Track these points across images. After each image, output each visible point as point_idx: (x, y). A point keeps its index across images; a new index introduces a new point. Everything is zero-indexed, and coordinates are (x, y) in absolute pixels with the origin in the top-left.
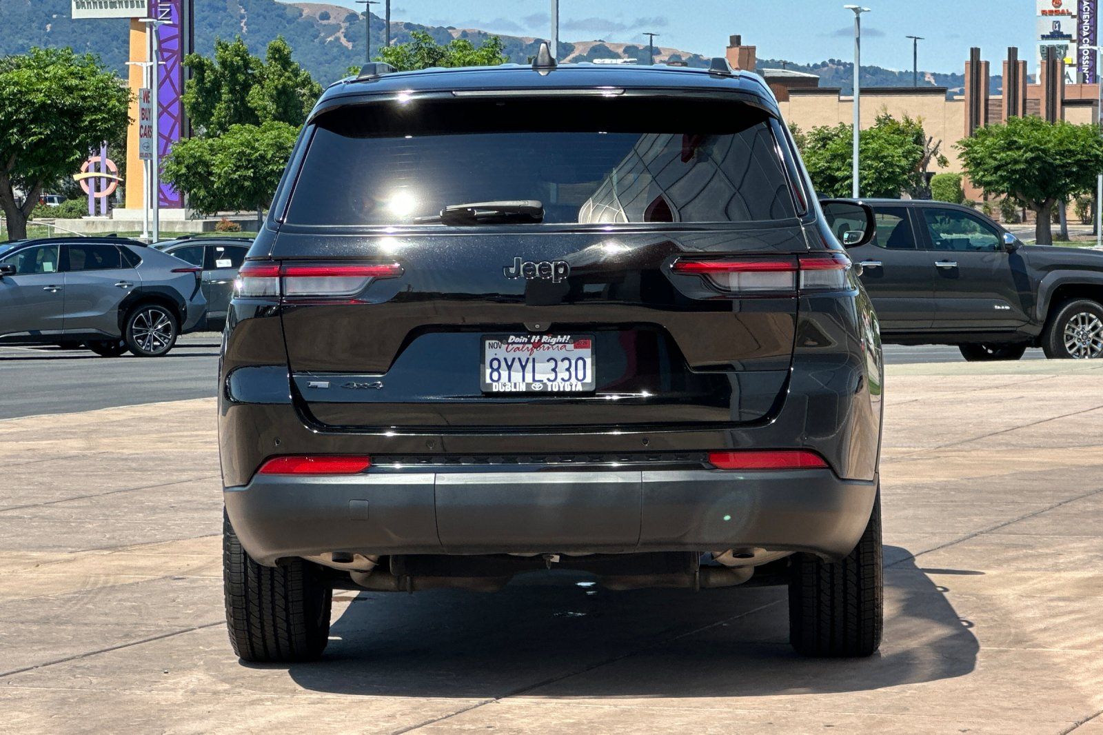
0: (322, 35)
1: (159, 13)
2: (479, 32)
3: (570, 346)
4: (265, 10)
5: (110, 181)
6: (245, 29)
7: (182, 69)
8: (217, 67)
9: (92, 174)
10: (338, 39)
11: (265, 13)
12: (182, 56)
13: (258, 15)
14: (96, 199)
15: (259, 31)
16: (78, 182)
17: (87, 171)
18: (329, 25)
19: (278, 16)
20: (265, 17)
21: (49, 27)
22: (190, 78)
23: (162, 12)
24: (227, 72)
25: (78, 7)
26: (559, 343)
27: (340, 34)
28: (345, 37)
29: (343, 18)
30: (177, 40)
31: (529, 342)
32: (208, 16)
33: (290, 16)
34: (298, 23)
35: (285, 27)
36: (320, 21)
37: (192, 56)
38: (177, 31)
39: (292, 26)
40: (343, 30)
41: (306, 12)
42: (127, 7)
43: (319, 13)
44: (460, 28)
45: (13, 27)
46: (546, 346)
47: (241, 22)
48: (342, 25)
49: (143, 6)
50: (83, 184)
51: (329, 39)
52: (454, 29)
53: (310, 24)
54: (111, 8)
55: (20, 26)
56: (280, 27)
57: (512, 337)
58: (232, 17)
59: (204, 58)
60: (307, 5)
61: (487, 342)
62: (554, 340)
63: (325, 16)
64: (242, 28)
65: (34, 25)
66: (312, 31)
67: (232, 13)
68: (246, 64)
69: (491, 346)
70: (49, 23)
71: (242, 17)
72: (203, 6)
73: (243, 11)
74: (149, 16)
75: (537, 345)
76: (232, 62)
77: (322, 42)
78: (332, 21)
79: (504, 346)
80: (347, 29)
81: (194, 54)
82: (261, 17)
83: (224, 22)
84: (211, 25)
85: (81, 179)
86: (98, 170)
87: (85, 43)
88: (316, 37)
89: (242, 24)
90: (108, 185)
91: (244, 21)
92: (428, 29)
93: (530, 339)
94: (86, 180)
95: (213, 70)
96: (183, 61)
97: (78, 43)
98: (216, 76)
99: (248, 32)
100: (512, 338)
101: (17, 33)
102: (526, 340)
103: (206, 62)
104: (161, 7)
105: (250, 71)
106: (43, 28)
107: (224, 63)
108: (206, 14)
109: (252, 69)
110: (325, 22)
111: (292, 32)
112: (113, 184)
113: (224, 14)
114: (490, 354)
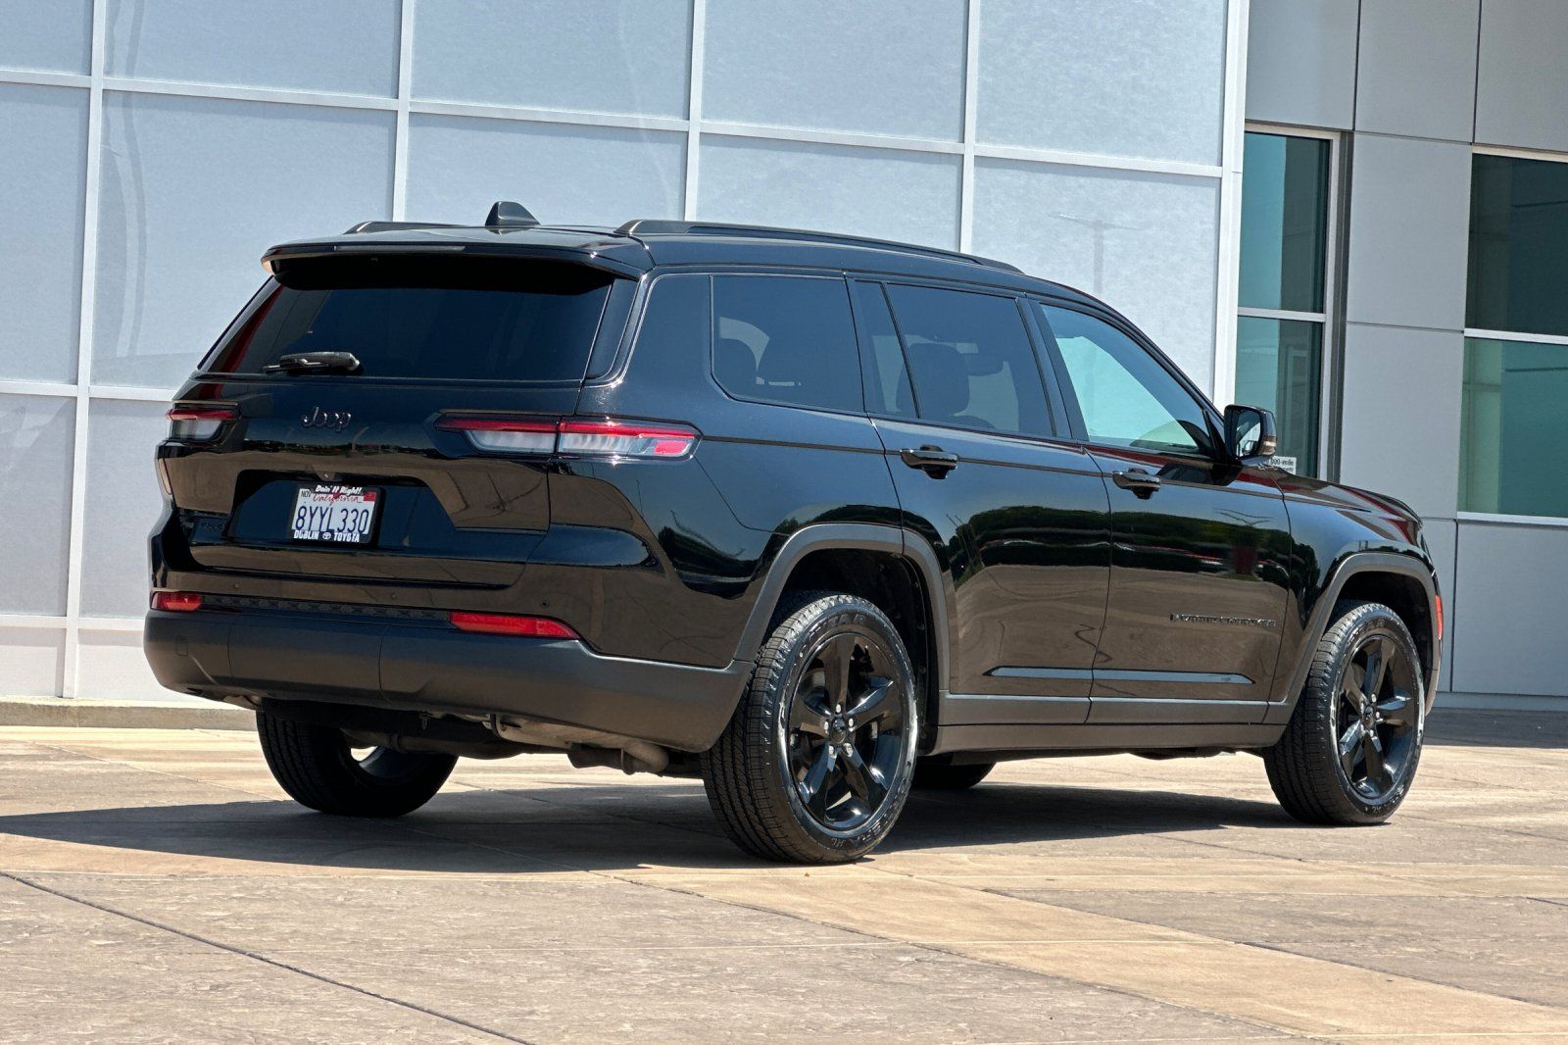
3: (361, 498)
26: (353, 494)
31: (330, 493)
46: (344, 496)
57: (319, 486)
61: (301, 490)
62: (349, 492)
69: (304, 494)
75: (337, 495)
79: (313, 495)
93: (332, 489)
100: (319, 488)
102: (329, 490)
114: (301, 501)
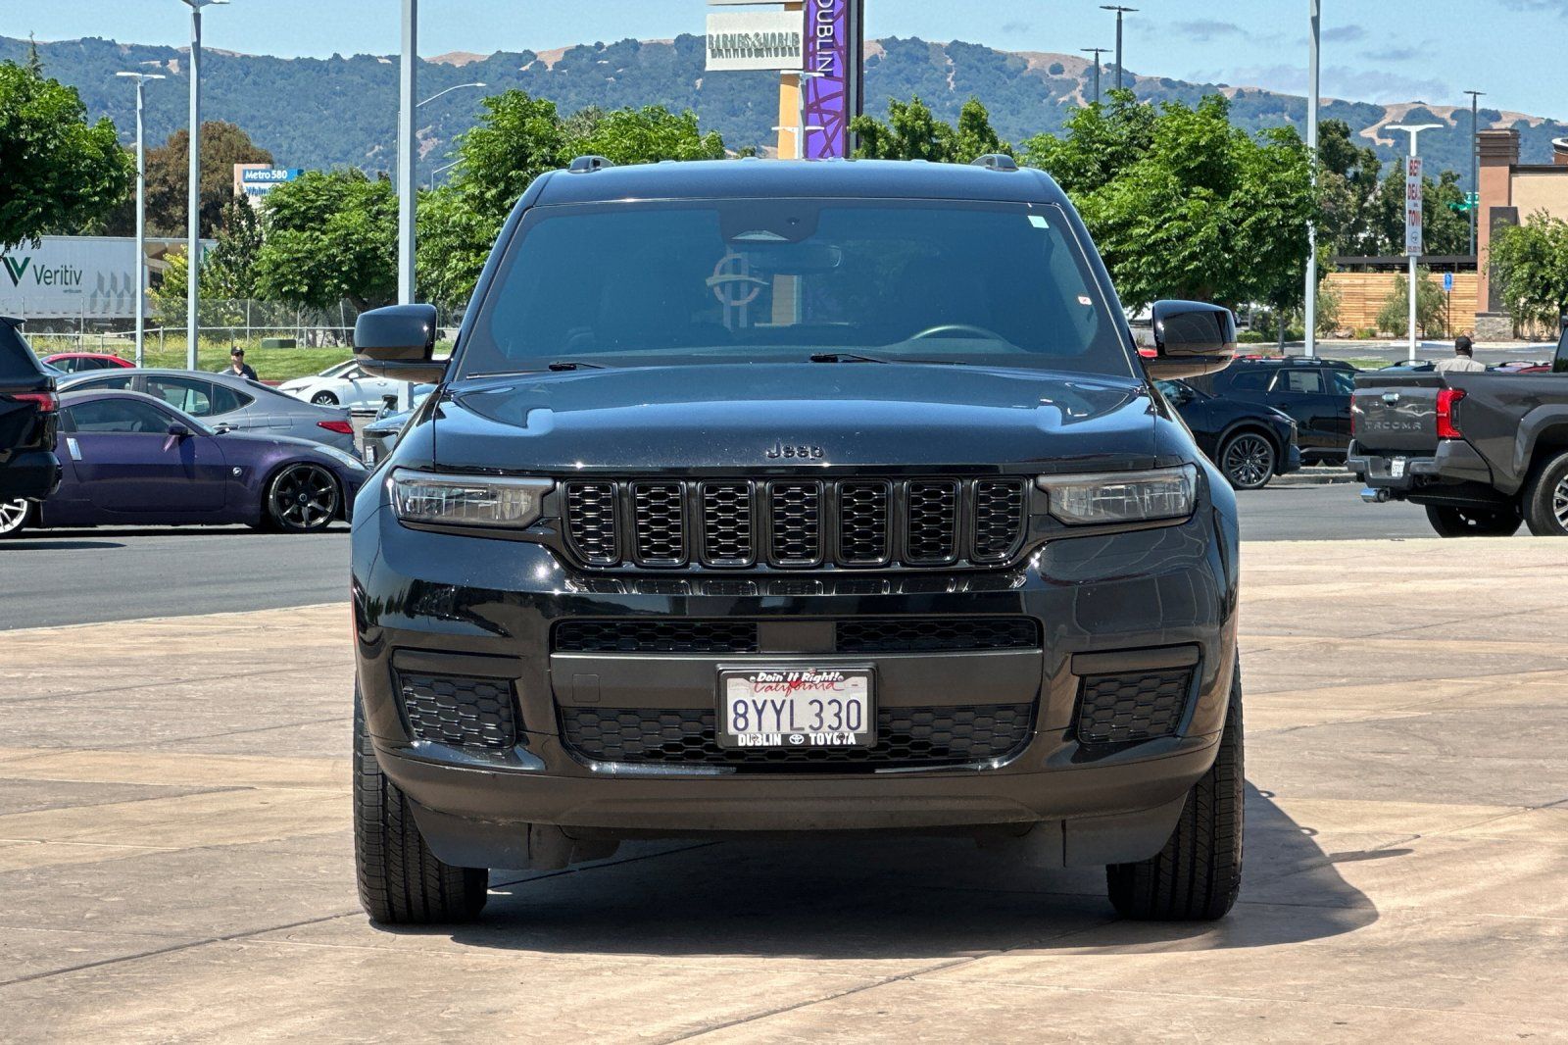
0: (1053, 93)
1: (818, 64)
2: (1260, 91)
4: (980, 60)
5: (751, 286)
6: (952, 85)
7: (847, 136)
8: (894, 134)
9: (730, 277)
10: (1073, 100)
11: (979, 65)
12: (848, 117)
13: (970, 67)
14: (732, 307)
15: (971, 88)
16: (711, 289)
17: (723, 272)
18: (1062, 80)
19: (996, 68)
20: (978, 71)
21: (699, 82)
22: (858, 147)
23: (822, 62)
24: (905, 141)
25: (714, 56)
27: (1077, 93)
28: (1083, 96)
29: (1081, 71)
30: (841, 100)
32: (905, 68)
33: (1012, 69)
34: (1022, 79)
35: (1005, 83)
36: (1051, 76)
37: (860, 119)
38: (840, 87)
39: (1015, 81)
40: (1080, 88)
41: (1032, 64)
42: (777, 55)
43: (1049, 65)
44: (1234, 85)
45: (655, 82)
47: (947, 77)
48: (1080, 80)
49: (798, 55)
50: (717, 290)
51: (1062, 99)
52: (1226, 86)
53: (1037, 79)
54: (757, 56)
55: (663, 81)
56: (998, 82)
58: (936, 70)
59: (876, 120)
60: (1034, 55)
63: (1057, 69)
64: (949, 85)
65: (680, 80)
66: (1040, 87)
67: (936, 65)
68: (930, 131)
70: (698, 78)
71: (949, 70)
72: (899, 55)
73: (950, 62)
74: (806, 68)
76: (913, 127)
77: (1054, 103)
78: (1066, 76)
80: (1085, 86)
81: (864, 116)
82: (974, 70)
83: (926, 75)
84: (908, 81)
85: (716, 285)
86: (737, 272)
87: (746, 103)
88: (1045, 96)
89: (949, 80)
90: (750, 292)
91: (952, 75)
92: (1192, 87)
94: (722, 285)
95: (887, 138)
96: (848, 124)
97: (736, 103)
98: (891, 146)
99: (957, 89)
101: (659, 90)
103: (878, 127)
104: (821, 56)
105: (935, 141)
106: (690, 83)
107: (902, 129)
108: (902, 65)
109: (937, 137)
110: (1057, 77)
111: (1013, 89)
112: (756, 291)
113: (924, 66)
